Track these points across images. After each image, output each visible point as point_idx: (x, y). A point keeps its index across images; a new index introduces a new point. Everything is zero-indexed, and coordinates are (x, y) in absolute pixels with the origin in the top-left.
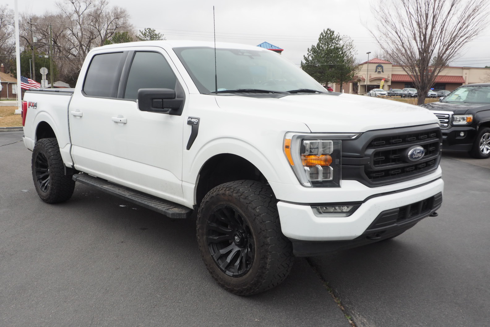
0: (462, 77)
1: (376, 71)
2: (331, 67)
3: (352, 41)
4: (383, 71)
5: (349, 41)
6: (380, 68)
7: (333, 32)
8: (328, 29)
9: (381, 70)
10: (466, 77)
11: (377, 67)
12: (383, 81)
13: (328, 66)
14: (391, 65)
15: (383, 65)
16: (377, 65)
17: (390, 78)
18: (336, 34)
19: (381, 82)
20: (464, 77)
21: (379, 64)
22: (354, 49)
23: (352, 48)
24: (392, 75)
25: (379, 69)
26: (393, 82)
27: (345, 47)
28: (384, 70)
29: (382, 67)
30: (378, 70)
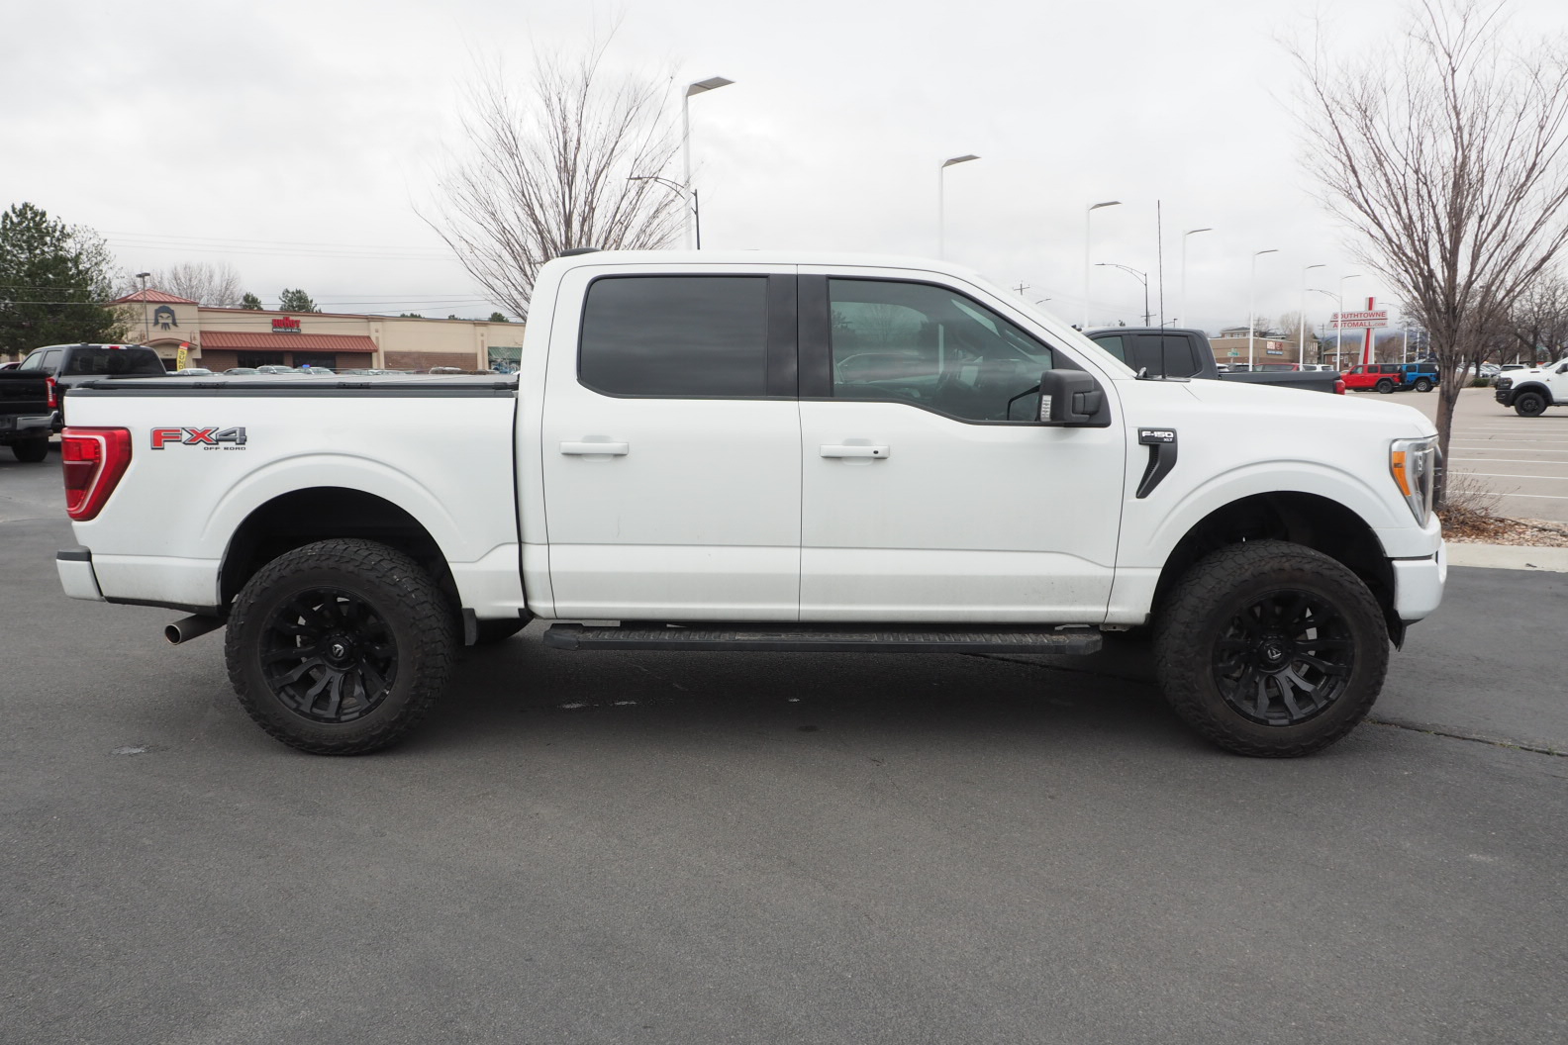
0: (369, 337)
1: (156, 323)
2: (53, 311)
3: (102, 242)
4: (175, 324)
5: (92, 242)
6: (165, 315)
7: (43, 214)
8: (25, 206)
9: (170, 321)
10: (377, 338)
11: (157, 312)
12: (183, 349)
13: (44, 307)
14: (195, 308)
15: (172, 307)
16: (157, 306)
17: (197, 342)
18: (50, 218)
19: (179, 350)
20: (373, 339)
21: (161, 305)
22: (111, 265)
23: (104, 263)
24: (202, 333)
25: (165, 318)
26: (205, 351)
27: (84, 257)
28: (177, 321)
29: (172, 313)
30: (161, 321)
